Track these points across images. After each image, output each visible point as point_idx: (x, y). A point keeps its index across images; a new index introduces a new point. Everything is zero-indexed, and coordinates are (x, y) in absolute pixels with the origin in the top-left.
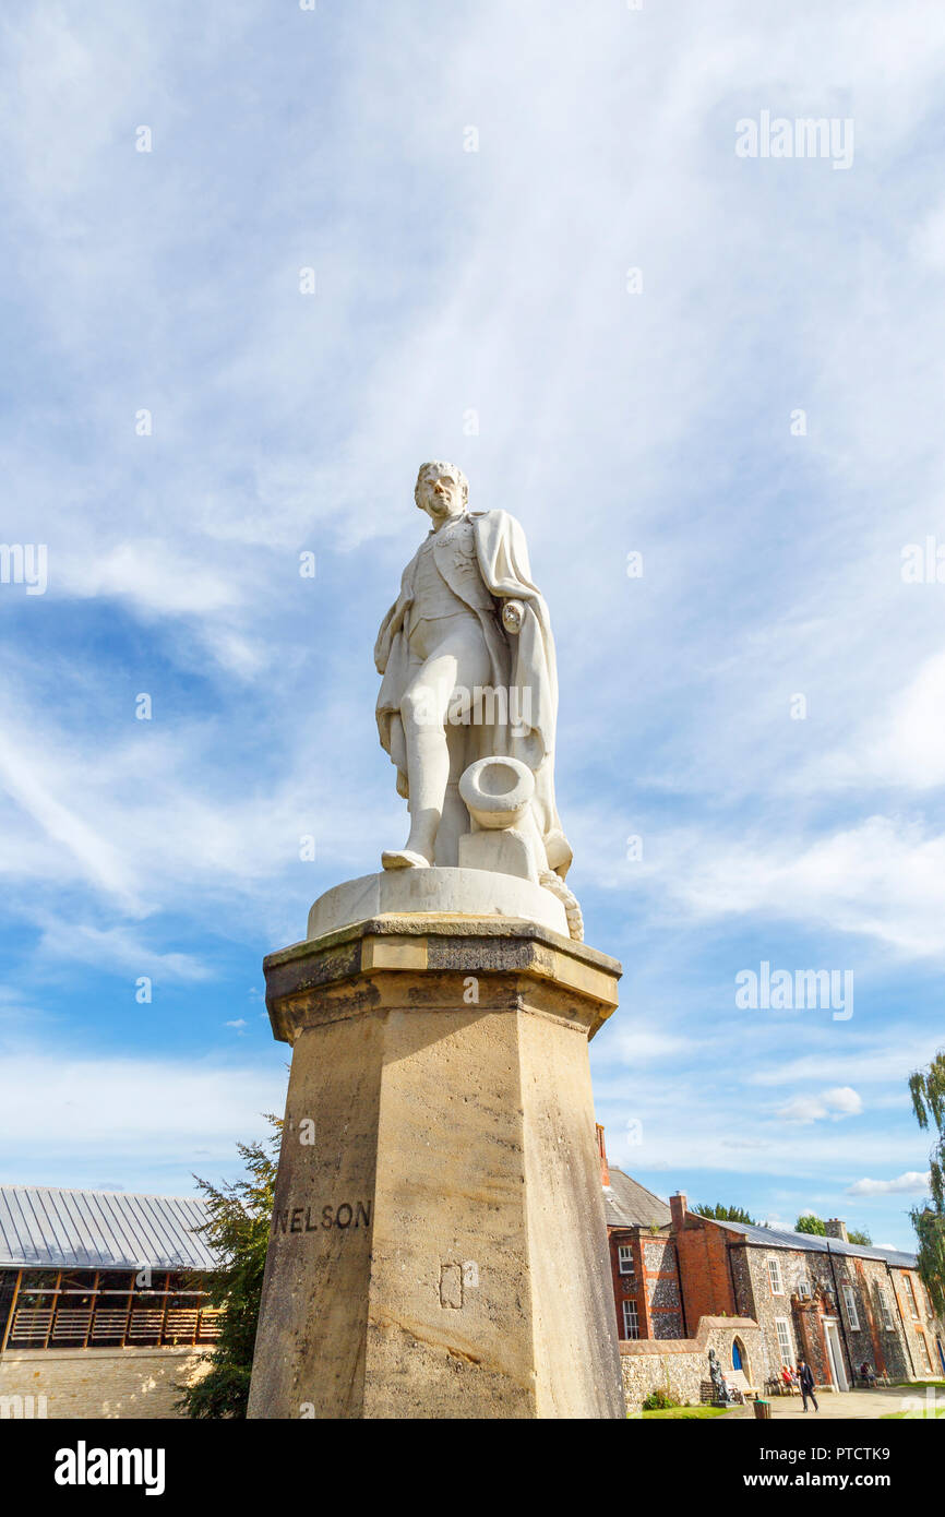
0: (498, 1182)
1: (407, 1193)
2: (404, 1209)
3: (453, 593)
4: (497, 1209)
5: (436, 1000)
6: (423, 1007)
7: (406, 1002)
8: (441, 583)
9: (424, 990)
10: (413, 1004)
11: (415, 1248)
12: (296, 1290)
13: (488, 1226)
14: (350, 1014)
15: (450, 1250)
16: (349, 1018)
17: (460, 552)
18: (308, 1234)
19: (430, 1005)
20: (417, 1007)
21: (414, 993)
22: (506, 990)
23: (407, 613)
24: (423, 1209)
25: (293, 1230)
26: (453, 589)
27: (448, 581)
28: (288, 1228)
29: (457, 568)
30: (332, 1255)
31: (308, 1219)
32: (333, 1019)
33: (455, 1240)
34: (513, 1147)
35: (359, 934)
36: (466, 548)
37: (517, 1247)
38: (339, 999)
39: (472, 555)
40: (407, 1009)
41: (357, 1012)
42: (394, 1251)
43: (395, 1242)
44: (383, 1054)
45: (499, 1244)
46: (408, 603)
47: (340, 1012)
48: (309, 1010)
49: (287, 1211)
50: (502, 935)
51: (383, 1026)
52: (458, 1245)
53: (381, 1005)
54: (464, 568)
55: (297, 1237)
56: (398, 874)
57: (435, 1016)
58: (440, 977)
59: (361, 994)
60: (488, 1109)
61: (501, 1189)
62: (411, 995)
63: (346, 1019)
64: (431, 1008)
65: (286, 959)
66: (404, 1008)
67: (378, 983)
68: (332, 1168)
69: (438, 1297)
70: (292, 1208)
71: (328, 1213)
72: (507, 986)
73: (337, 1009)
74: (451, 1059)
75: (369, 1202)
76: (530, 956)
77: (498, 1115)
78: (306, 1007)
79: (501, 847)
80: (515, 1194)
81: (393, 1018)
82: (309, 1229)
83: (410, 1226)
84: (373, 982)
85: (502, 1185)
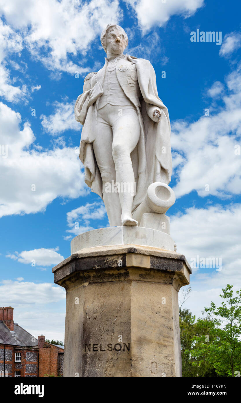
0: (167, 339)
1: (141, 341)
2: (140, 346)
3: (125, 95)
4: (166, 347)
5: (147, 279)
6: (143, 281)
7: (138, 278)
8: (119, 89)
9: (144, 275)
10: (140, 279)
11: (144, 358)
12: (98, 368)
13: (164, 352)
14: (113, 280)
15: (153, 358)
16: (113, 282)
17: (130, 77)
18: (101, 352)
19: (145, 280)
20: (141, 281)
21: (141, 275)
22: (170, 278)
23: (99, 98)
24: (146, 347)
25: (94, 350)
26: (126, 94)
27: (124, 89)
28: (92, 350)
29: (128, 84)
30: (114, 358)
31: (101, 347)
32: (105, 281)
33: (155, 356)
34: (170, 329)
35: (126, 252)
36: (133, 75)
37: (172, 358)
38: (109, 274)
39: (136, 80)
40: (138, 281)
41: (117, 280)
42: (138, 358)
43: (138, 356)
44: (131, 296)
45: (167, 357)
46: (100, 94)
47: (109, 279)
48: (93, 276)
49: (90, 345)
50: (174, 259)
51: (130, 286)
52: (155, 357)
53: (129, 279)
54: (131, 85)
55: (96, 353)
56: (131, 228)
57: (147, 284)
58: (151, 271)
59: (120, 274)
60: (163, 317)
61: (167, 341)
62: (140, 276)
63: (111, 282)
64: (145, 281)
65: (87, 256)
66: (137, 280)
67: (130, 271)
68: (110, 333)
69: (151, 371)
70: (92, 344)
71: (110, 346)
72: (171, 276)
73: (107, 278)
74: (152, 299)
75: (129, 344)
76: (181, 267)
77: (166, 319)
78: (93, 275)
79: (160, 221)
80: (171, 343)
81: (133, 283)
82: (101, 350)
83: (142, 351)
84: (128, 270)
85: (167, 340)
